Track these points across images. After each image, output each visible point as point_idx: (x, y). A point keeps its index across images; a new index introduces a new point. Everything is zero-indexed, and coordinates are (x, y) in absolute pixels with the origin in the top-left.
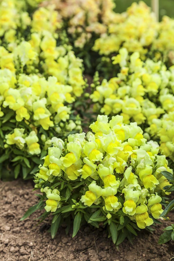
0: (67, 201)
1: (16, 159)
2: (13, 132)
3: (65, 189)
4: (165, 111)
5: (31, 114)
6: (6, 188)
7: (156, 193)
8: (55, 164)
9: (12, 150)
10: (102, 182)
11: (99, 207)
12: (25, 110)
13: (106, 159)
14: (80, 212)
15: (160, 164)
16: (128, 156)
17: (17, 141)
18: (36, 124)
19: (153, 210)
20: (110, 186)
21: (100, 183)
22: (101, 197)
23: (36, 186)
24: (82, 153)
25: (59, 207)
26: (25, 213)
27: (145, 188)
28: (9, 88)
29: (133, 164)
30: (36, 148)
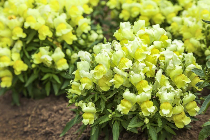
0: (103, 112)
1: (45, 77)
2: (39, 51)
3: (99, 100)
4: (183, 7)
5: (53, 31)
6: (40, 106)
7: (189, 91)
8: (86, 78)
9: (40, 68)
10: (134, 88)
11: (135, 113)
12: (47, 28)
13: (135, 65)
14: (117, 120)
15: (189, 62)
16: (156, 59)
17: (44, 60)
18: (59, 40)
19: (189, 108)
20: (144, 91)
21: (133, 90)
22: (136, 103)
23: (70, 102)
24: (111, 63)
25: (96, 119)
26: (62, 128)
27: (178, 89)
28: (28, 9)
29: (162, 66)
30: (63, 63)
